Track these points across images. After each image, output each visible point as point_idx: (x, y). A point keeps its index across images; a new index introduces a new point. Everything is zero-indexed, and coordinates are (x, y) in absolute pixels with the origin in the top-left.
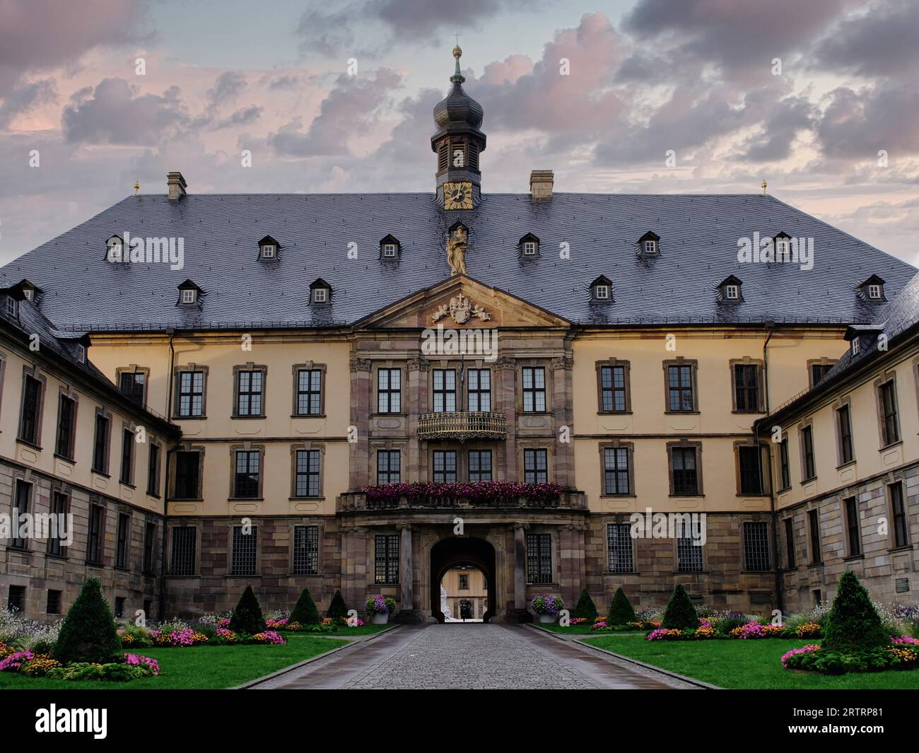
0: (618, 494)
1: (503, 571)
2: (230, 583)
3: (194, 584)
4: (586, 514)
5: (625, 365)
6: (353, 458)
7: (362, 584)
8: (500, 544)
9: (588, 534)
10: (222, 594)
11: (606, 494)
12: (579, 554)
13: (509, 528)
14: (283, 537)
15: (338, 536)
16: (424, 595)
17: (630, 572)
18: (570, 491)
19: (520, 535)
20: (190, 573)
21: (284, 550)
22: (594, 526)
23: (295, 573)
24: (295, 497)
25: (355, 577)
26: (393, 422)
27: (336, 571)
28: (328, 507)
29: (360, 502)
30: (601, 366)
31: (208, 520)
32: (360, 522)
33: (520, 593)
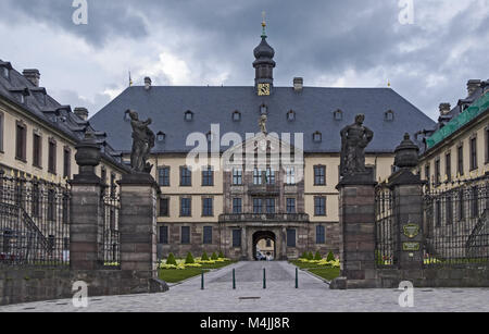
0: (320, 215)
1: (278, 242)
2: (181, 246)
3: (168, 247)
4: (309, 222)
5: (324, 167)
6: (225, 201)
7: (228, 247)
8: (277, 233)
9: (309, 230)
10: (179, 250)
11: (316, 215)
12: (305, 237)
13: (281, 227)
14: (200, 230)
15: (219, 230)
16: (250, 251)
17: (323, 243)
18: (303, 214)
19: (284, 230)
20: (166, 242)
21: (199, 235)
22: (311, 226)
23: (204, 242)
24: (203, 215)
25: (225, 244)
26: (239, 188)
27: (219, 242)
28: (215, 219)
29: (227, 218)
30: (315, 167)
31: (172, 224)
32: (227, 225)
33: (284, 250)
